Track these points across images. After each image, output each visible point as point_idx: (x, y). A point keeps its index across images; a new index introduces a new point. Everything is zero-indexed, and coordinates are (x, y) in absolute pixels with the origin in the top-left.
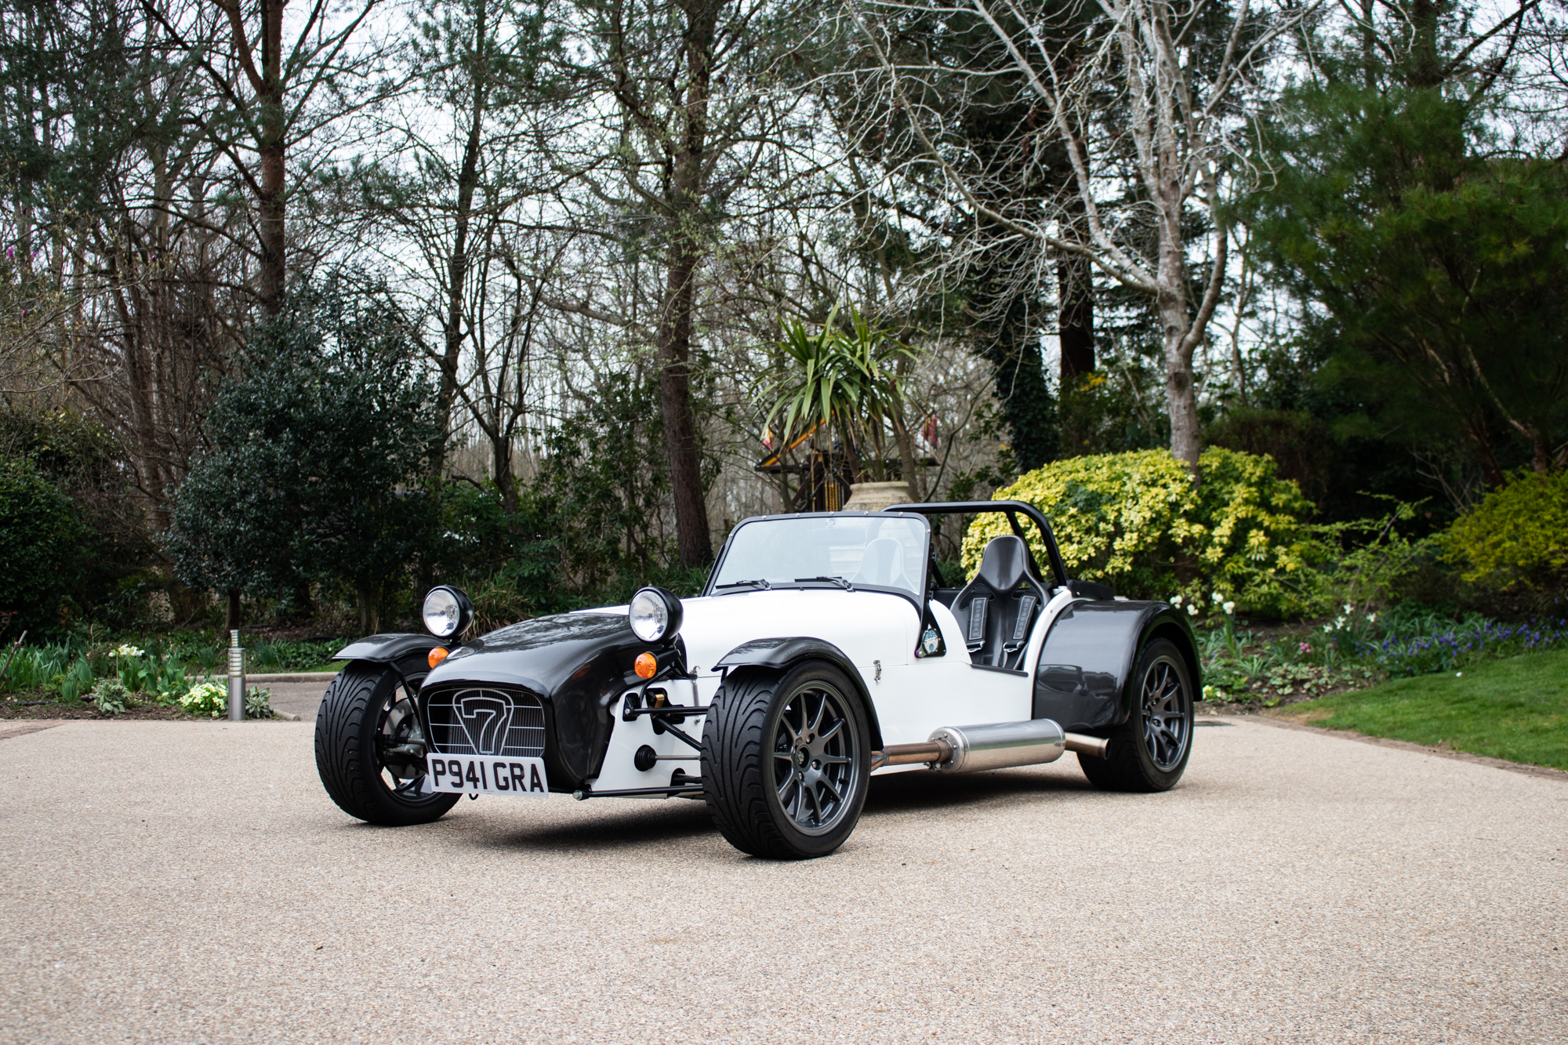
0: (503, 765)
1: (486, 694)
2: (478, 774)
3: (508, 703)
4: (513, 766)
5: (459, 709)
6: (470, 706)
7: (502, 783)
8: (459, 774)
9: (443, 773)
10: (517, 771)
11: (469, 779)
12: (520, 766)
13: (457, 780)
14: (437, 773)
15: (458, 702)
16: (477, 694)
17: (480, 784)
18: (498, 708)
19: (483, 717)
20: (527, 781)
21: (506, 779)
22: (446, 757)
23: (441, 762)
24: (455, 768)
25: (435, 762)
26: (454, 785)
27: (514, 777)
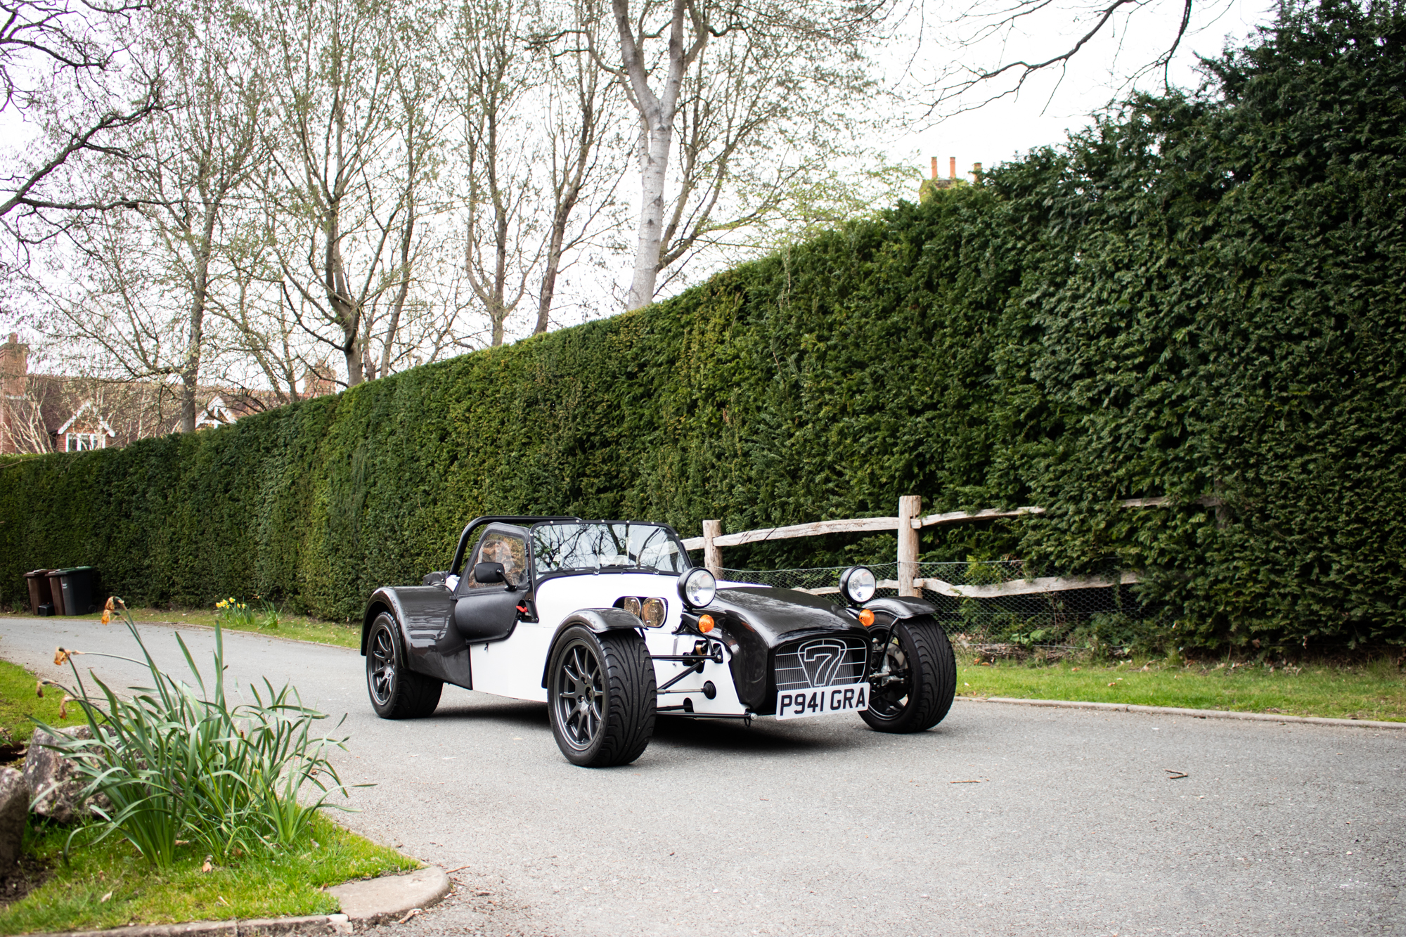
0: (839, 692)
1: (826, 642)
2: (818, 701)
3: (843, 647)
4: (846, 691)
5: (802, 656)
6: (811, 653)
7: (835, 704)
8: (803, 704)
9: (789, 705)
10: (849, 695)
11: (809, 706)
12: (852, 691)
13: (800, 708)
14: (783, 705)
15: (802, 650)
16: (820, 643)
17: (818, 709)
18: (834, 652)
19: (820, 659)
20: (854, 702)
21: (839, 702)
22: (794, 693)
23: (790, 697)
24: (800, 700)
25: (784, 697)
26: (797, 712)
27: (846, 699)
